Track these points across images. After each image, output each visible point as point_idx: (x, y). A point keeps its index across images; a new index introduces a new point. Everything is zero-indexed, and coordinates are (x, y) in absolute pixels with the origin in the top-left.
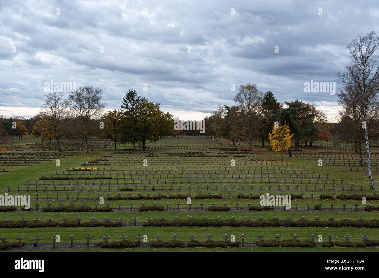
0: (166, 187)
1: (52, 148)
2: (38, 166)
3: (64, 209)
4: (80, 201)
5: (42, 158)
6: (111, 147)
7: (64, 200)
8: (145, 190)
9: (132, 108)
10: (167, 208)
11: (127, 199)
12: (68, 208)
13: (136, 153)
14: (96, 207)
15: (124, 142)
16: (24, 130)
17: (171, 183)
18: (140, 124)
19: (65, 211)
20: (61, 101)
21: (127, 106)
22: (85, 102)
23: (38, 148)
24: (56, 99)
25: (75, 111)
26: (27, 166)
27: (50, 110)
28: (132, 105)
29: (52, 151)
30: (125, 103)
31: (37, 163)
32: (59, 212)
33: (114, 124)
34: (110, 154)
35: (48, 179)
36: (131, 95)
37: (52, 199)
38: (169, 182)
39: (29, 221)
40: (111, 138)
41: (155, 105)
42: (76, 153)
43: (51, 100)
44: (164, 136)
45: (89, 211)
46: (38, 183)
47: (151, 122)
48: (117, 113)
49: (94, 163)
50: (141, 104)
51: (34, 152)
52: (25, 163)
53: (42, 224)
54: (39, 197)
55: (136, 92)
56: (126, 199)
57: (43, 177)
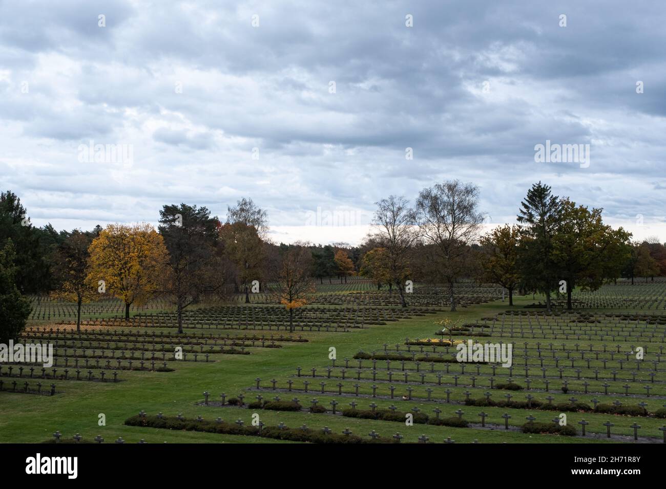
0: (595, 387)
1: (391, 300)
2: (360, 332)
3: (379, 415)
4: (414, 402)
5: (369, 318)
6: (503, 301)
7: (385, 399)
8: (547, 391)
9: (542, 221)
10: (584, 431)
11: (505, 405)
12: (386, 414)
13: (551, 313)
14: (438, 416)
15: (526, 289)
16: (350, 266)
17: (610, 378)
18: (558, 252)
19: (381, 419)
20: (403, 213)
21: (531, 216)
22: (446, 213)
23: (367, 300)
24: (395, 209)
25: (427, 230)
26: (341, 331)
27: (385, 230)
28: (540, 215)
29: (390, 306)
30: (525, 210)
31: (359, 327)
32: (370, 420)
33: (506, 255)
34: (497, 314)
35: (368, 358)
36: (538, 195)
37: (366, 395)
38: (606, 376)
39: (315, 431)
40: (500, 282)
41: (591, 213)
42: (432, 310)
43: (385, 212)
44: (614, 277)
45: (424, 423)
46: (350, 364)
47: (583, 250)
48: (511, 232)
49: (460, 332)
50: (560, 211)
51: (359, 308)
52: (339, 326)
53: (334, 439)
54: (343, 389)
55: (548, 188)
56: (501, 405)
57: (360, 353)
